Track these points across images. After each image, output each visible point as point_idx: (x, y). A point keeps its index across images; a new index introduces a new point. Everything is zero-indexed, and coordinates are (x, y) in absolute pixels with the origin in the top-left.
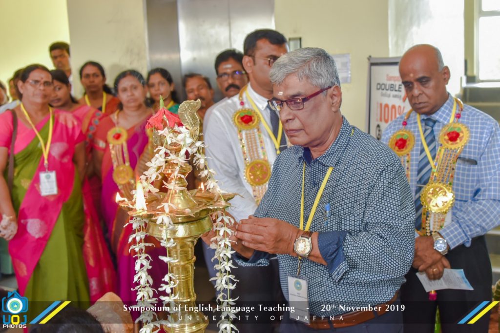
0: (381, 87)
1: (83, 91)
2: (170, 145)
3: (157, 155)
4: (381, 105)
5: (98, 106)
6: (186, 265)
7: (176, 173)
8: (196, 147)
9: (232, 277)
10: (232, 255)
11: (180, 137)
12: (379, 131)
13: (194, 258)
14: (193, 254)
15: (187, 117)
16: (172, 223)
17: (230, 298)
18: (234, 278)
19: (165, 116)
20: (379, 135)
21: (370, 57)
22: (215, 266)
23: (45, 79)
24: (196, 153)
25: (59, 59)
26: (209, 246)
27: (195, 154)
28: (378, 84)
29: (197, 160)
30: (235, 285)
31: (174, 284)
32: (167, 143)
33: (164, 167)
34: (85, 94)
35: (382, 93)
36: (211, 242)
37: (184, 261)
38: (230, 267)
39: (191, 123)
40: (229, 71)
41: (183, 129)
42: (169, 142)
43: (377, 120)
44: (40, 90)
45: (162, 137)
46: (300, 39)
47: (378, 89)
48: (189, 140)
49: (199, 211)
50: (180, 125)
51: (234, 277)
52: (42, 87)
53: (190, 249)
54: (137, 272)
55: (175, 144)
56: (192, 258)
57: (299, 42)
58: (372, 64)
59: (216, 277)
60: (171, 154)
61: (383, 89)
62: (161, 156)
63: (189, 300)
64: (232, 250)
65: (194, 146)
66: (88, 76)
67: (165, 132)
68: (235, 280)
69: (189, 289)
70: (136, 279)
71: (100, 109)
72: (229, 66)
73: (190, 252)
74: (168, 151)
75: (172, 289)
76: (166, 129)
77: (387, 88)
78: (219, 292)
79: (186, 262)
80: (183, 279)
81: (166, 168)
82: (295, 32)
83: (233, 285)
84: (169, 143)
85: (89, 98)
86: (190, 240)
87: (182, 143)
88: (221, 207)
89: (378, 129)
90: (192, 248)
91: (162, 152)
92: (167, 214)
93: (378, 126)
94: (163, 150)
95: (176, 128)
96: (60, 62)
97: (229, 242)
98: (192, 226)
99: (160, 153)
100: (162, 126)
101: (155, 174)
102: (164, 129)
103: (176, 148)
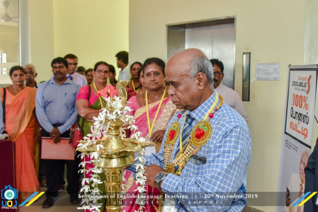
0: (295, 84)
3: (101, 113)
4: (294, 95)
11: (115, 103)
12: (292, 111)
15: (120, 91)
19: (109, 90)
20: (292, 113)
21: (290, 65)
23: (105, 69)
28: (294, 82)
34: (132, 79)
35: (295, 87)
39: (122, 95)
41: (118, 98)
43: (292, 105)
44: (102, 75)
46: (250, 53)
47: (293, 85)
48: (121, 106)
52: (103, 74)
55: (112, 107)
57: (249, 55)
58: (291, 70)
61: (296, 85)
65: (124, 110)
74: (108, 112)
76: (109, 97)
77: (298, 85)
82: (247, 49)
84: (109, 107)
86: (118, 169)
87: (115, 107)
89: (292, 110)
92: (98, 152)
93: (292, 108)
94: (105, 110)
95: (115, 97)
99: (103, 112)
100: (107, 95)
101: (99, 125)
102: (107, 98)
103: (112, 110)
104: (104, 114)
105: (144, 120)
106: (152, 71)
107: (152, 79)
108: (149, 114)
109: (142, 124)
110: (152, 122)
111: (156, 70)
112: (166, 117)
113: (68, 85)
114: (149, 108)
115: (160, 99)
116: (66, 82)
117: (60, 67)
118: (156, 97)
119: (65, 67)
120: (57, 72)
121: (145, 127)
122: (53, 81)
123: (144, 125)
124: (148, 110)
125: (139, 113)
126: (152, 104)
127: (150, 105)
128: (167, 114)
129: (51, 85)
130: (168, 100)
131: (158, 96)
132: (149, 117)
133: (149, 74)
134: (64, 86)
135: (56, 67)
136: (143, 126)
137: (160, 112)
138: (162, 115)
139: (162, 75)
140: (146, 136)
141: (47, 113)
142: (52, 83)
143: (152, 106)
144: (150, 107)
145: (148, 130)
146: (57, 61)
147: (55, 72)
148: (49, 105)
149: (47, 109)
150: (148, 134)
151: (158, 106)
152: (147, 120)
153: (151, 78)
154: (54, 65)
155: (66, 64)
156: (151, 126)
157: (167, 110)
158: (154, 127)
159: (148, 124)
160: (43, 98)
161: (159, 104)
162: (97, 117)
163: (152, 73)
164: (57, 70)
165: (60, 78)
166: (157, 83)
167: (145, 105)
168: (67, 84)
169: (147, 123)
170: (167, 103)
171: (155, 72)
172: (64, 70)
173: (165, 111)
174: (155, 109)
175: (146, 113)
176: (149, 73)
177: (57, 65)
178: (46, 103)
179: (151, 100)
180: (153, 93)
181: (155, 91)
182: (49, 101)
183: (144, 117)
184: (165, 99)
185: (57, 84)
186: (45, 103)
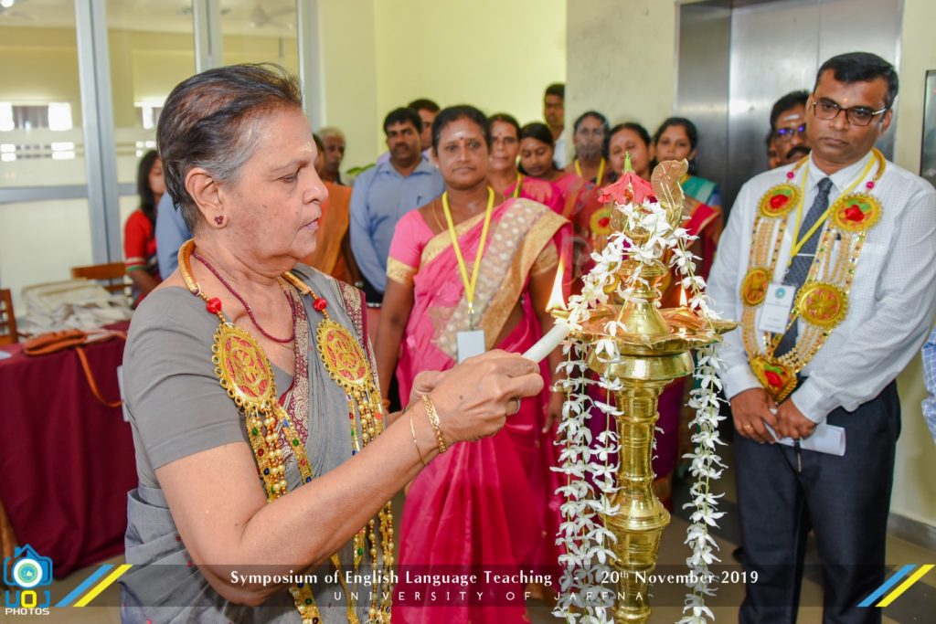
1: (574, 153)
2: (633, 231)
3: (610, 245)
5: (592, 177)
6: (643, 424)
7: (635, 277)
8: (675, 238)
9: (717, 459)
10: (719, 422)
11: (649, 219)
13: (657, 416)
14: (656, 409)
15: (664, 187)
16: (618, 353)
17: (709, 492)
18: (720, 462)
19: (630, 185)
22: (693, 436)
24: (676, 247)
25: (552, 110)
26: (687, 402)
27: (673, 250)
29: (676, 259)
30: (720, 473)
31: (615, 449)
32: (628, 228)
33: (619, 267)
34: (576, 157)
36: (692, 397)
37: (640, 417)
38: (714, 442)
39: (669, 198)
40: (793, 125)
41: (655, 207)
42: (632, 226)
45: (623, 217)
48: (665, 226)
49: (664, 341)
50: (653, 200)
51: (720, 459)
52: (500, 146)
53: (650, 400)
54: (564, 419)
55: (641, 230)
56: (653, 415)
59: (694, 453)
60: (633, 246)
62: (616, 246)
63: (641, 479)
64: (720, 414)
65: (672, 236)
66: (585, 131)
67: (628, 209)
68: (722, 465)
69: (642, 462)
70: (561, 428)
71: (594, 181)
72: (795, 117)
73: (650, 405)
74: (629, 241)
75: (609, 455)
76: (630, 204)
78: (696, 480)
79: (642, 419)
80: (635, 445)
81: (622, 266)
83: (717, 472)
84: (631, 229)
85: (581, 165)
86: (651, 385)
87: (651, 229)
88: (703, 341)
90: (654, 400)
91: (619, 242)
92: (613, 339)
94: (621, 237)
95: (647, 204)
96: (553, 114)
97: (718, 401)
98: (656, 364)
99: (616, 242)
100: (624, 199)
101: (606, 274)
102: (627, 204)
103: (642, 237)
104: (621, 247)
105: (450, 264)
106: (462, 138)
107: (463, 158)
108: (462, 249)
109: (447, 274)
110: (472, 269)
111: (473, 135)
112: (503, 251)
113: (423, 177)
114: (458, 236)
115: (485, 209)
116: (419, 169)
117: (404, 132)
118: (472, 206)
119: (415, 131)
120: (399, 145)
121: (454, 282)
122: (388, 167)
123: (451, 278)
124: (458, 240)
125: (434, 251)
126: (464, 223)
127: (459, 227)
128: (505, 244)
129: (385, 176)
130: (504, 210)
131: (475, 202)
132: (462, 255)
133: (453, 147)
134: (414, 179)
135: (394, 134)
136: (449, 280)
137: (488, 241)
138: (492, 249)
139: (484, 148)
140: (458, 305)
141: (377, 245)
142: (388, 173)
143: (465, 228)
144: (461, 234)
145: (463, 290)
146: (394, 117)
147: (393, 145)
148: (381, 226)
149: (376, 236)
150: (463, 301)
151: (480, 228)
152: (457, 262)
153: (460, 156)
154: (391, 129)
155: (418, 124)
156: (470, 281)
157: (502, 235)
158: (477, 281)
159: (460, 274)
160: (368, 208)
161: (483, 221)
162: (601, 254)
163: (462, 144)
164: (399, 140)
165: (405, 160)
166: (473, 169)
167: (446, 227)
168: (421, 173)
169: (457, 272)
170: (503, 218)
171: (471, 140)
172: (413, 138)
173: (498, 237)
174: (473, 237)
175: (451, 247)
176: (454, 142)
177: (398, 127)
178: (375, 222)
179: (460, 215)
180: (464, 195)
181: (467, 192)
182: (381, 215)
183: (451, 258)
184: (497, 208)
185: (398, 174)
186: (372, 220)
